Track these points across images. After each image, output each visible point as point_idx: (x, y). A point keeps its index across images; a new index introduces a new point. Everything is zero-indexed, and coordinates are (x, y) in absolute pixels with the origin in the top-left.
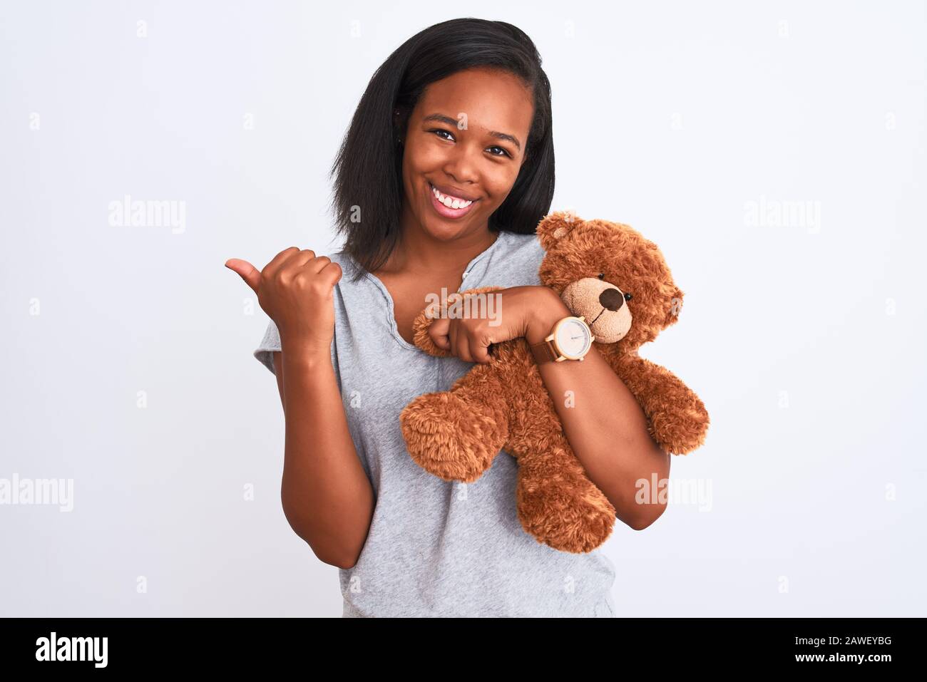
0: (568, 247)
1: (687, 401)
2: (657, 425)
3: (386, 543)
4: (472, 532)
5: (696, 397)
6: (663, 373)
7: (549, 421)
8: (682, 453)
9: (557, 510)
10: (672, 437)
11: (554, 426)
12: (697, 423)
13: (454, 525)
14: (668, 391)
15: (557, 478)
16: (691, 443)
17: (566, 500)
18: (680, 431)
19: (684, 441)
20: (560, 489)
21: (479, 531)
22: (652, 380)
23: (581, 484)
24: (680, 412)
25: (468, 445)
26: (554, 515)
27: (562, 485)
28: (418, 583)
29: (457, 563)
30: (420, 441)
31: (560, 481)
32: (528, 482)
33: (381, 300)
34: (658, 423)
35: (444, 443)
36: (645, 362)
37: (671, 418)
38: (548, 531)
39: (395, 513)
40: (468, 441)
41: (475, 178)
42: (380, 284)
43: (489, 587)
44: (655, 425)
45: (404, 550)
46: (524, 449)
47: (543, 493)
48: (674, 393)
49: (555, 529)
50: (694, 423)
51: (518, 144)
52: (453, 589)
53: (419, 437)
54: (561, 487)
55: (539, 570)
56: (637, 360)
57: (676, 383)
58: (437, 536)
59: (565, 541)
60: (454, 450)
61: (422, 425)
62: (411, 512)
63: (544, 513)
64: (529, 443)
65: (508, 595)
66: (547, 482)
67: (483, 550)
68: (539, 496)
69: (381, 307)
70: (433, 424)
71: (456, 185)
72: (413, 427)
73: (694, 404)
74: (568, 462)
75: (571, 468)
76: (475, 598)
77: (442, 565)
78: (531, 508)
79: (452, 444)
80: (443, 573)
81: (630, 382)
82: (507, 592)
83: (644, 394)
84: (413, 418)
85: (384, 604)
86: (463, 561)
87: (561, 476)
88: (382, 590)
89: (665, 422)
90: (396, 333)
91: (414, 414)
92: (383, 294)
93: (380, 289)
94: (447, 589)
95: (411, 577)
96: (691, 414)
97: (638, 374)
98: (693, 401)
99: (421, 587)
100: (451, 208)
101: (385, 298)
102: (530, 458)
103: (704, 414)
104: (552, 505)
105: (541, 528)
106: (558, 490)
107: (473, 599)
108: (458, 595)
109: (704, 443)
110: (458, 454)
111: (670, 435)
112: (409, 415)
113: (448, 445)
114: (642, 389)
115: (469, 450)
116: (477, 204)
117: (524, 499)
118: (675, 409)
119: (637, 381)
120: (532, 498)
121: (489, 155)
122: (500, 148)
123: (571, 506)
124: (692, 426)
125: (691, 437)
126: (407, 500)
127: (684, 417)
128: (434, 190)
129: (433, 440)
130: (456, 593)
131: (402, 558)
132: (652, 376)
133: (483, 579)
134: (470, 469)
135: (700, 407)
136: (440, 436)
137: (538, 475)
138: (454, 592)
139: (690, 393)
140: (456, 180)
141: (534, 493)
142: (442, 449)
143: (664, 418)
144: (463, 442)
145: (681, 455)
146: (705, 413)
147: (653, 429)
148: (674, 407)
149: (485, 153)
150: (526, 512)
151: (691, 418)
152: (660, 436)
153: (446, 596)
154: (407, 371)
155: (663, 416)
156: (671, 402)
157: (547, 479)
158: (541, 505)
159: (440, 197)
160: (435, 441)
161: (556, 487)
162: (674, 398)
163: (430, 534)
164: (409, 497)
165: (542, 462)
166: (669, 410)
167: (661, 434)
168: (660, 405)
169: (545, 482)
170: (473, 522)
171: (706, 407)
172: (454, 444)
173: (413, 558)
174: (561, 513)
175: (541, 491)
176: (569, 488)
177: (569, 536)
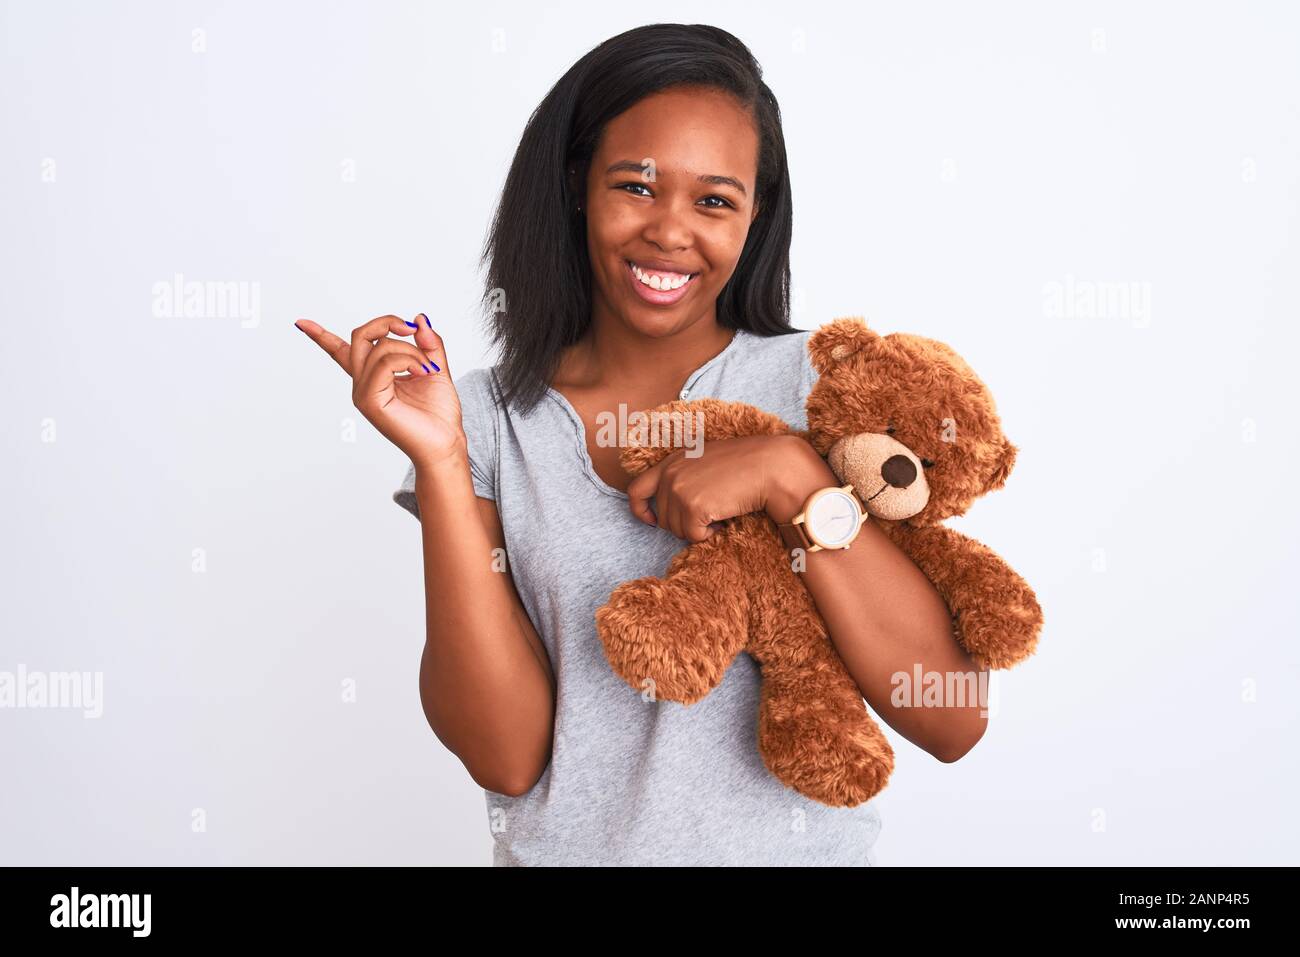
0: (847, 380)
1: (1009, 592)
2: (967, 629)
3: (564, 771)
4: (684, 757)
5: (1023, 585)
6: (975, 550)
7: (809, 624)
8: (1004, 666)
9: (812, 753)
10: (988, 646)
11: (815, 632)
12: (1024, 625)
13: (660, 744)
14: (981, 579)
15: (818, 705)
16: (1015, 654)
17: (825, 738)
18: (1000, 637)
19: (1006, 652)
20: (819, 721)
21: (694, 756)
22: (959, 561)
23: (850, 717)
24: (1000, 611)
25: (689, 661)
26: (807, 759)
27: (823, 717)
28: (606, 826)
29: (661, 800)
30: (622, 650)
31: (821, 711)
32: (776, 705)
33: (567, 424)
34: (967, 627)
35: (656, 656)
36: (949, 536)
37: (987, 619)
38: (796, 778)
39: (579, 729)
40: (688, 654)
41: (688, 242)
42: (565, 402)
43: (704, 836)
44: (964, 628)
45: (590, 780)
46: (771, 658)
47: (796, 725)
48: (991, 581)
49: (807, 777)
50: (1020, 625)
51: (741, 188)
52: (654, 837)
53: (621, 645)
54: (821, 719)
55: (778, 815)
56: (936, 531)
57: (996, 566)
58: (637, 759)
59: (820, 793)
60: (671, 666)
61: (626, 630)
62: (600, 725)
63: (793, 755)
64: (778, 651)
65: (730, 848)
66: (802, 709)
67: (698, 783)
68: (790, 728)
69: (568, 435)
70: (642, 630)
71: (662, 256)
72: (613, 630)
73: (1020, 596)
74: (834, 683)
75: (838, 691)
76: (684, 850)
77: (641, 801)
78: (776, 744)
79: (667, 658)
80: (641, 812)
81: (928, 565)
82: (728, 844)
83: (947, 583)
84: (613, 619)
85: (558, 853)
86: (671, 797)
87: (821, 703)
88: (555, 835)
89: (978, 625)
90: (591, 472)
91: (615, 614)
92: (569, 416)
93: (565, 409)
94: (645, 835)
95: (598, 817)
96: (1016, 611)
97: (938, 553)
98: (1019, 592)
99: (609, 831)
100: (661, 291)
101: (573, 421)
102: (781, 670)
103: (1034, 611)
104: (805, 743)
105: (788, 771)
106: (817, 723)
107: (681, 852)
108: (659, 845)
109: (1035, 651)
110: (674, 671)
111: (986, 643)
112: (608, 614)
113: (661, 660)
114: (944, 575)
115: (690, 668)
116: (696, 281)
117: (768, 728)
118: (993, 605)
119: (937, 564)
120: (779, 729)
121: (703, 209)
122: (718, 198)
123: (832, 748)
124: (1018, 630)
125: (1016, 645)
126: (596, 709)
127: (1005, 618)
128: (634, 269)
129: (640, 651)
130: (658, 842)
131: (586, 791)
132: (960, 556)
133: (696, 825)
134: (691, 690)
135: (1029, 600)
136: (651, 647)
137: (790, 697)
138: (654, 840)
139: (1014, 580)
140: (660, 249)
141: (783, 722)
142: (653, 665)
143: (977, 619)
144: (683, 658)
145: (1001, 669)
146: (1037, 609)
147: (962, 633)
148: (991, 602)
149: (698, 207)
150: (769, 747)
151: (1013, 617)
152: (970, 643)
153: (643, 845)
154: (602, 526)
155: (976, 615)
156: (986, 595)
157: (803, 705)
158: (790, 743)
159: (642, 276)
160: (643, 653)
161: (813, 719)
162: (991, 589)
163: (627, 755)
164: (599, 704)
165: (799, 680)
166: (984, 607)
167: (972, 642)
168: (970, 600)
169: (800, 709)
170: (688, 743)
171: (1039, 599)
172: (670, 657)
173: (603, 790)
174: (817, 757)
175: (793, 721)
176: (833, 721)
177: (826, 787)
